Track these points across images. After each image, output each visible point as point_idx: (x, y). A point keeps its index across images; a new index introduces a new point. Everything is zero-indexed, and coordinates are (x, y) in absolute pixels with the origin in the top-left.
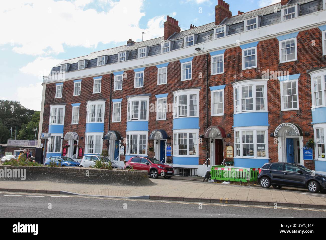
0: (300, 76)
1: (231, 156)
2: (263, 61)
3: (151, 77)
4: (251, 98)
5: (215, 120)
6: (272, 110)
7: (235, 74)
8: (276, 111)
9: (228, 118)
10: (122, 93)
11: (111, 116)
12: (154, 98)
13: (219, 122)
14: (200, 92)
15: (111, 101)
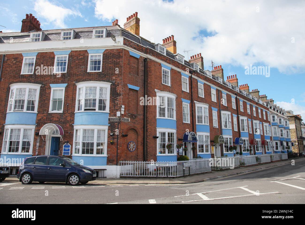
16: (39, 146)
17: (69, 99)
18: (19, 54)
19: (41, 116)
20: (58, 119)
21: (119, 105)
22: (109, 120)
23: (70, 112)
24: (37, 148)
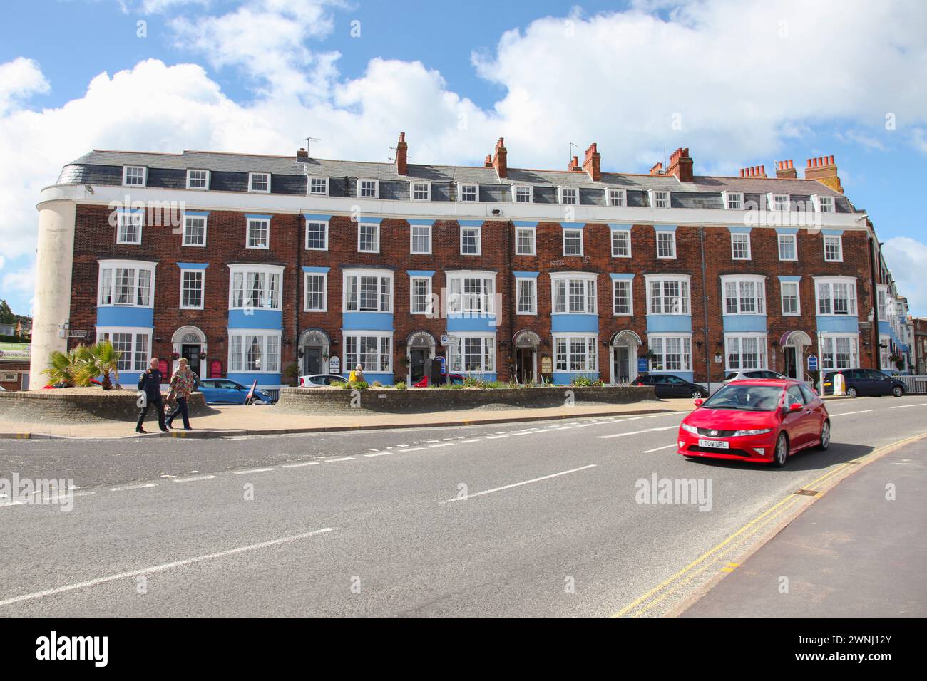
0: (635, 277)
1: (549, 371)
2: (591, 249)
3: (396, 238)
4: (572, 295)
5: (522, 321)
6: (603, 313)
7: (552, 260)
8: (607, 315)
9: (543, 319)
10: (328, 257)
11: (302, 299)
12: (404, 276)
13: (529, 323)
14: (497, 277)
15: (299, 269)
16: (777, 360)
17: (807, 298)
18: (724, 228)
19: (772, 320)
20: (795, 325)
21: (868, 307)
22: (859, 325)
23: (809, 314)
24: (774, 363)
